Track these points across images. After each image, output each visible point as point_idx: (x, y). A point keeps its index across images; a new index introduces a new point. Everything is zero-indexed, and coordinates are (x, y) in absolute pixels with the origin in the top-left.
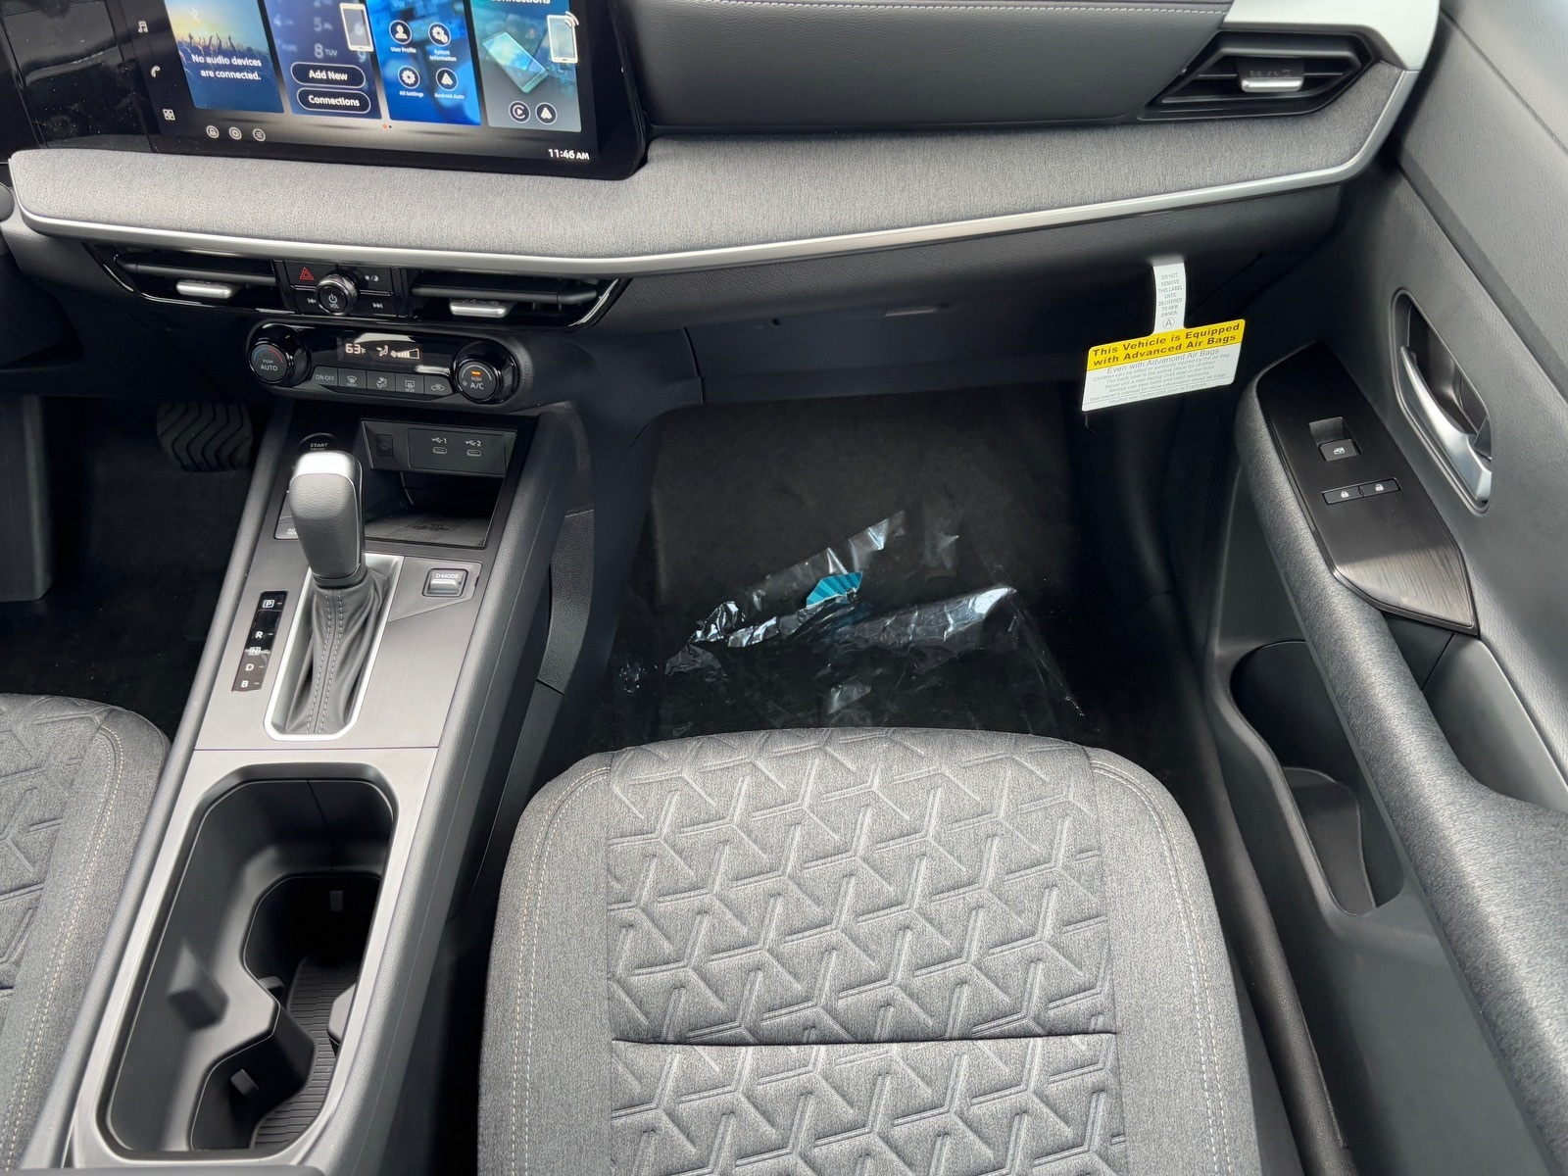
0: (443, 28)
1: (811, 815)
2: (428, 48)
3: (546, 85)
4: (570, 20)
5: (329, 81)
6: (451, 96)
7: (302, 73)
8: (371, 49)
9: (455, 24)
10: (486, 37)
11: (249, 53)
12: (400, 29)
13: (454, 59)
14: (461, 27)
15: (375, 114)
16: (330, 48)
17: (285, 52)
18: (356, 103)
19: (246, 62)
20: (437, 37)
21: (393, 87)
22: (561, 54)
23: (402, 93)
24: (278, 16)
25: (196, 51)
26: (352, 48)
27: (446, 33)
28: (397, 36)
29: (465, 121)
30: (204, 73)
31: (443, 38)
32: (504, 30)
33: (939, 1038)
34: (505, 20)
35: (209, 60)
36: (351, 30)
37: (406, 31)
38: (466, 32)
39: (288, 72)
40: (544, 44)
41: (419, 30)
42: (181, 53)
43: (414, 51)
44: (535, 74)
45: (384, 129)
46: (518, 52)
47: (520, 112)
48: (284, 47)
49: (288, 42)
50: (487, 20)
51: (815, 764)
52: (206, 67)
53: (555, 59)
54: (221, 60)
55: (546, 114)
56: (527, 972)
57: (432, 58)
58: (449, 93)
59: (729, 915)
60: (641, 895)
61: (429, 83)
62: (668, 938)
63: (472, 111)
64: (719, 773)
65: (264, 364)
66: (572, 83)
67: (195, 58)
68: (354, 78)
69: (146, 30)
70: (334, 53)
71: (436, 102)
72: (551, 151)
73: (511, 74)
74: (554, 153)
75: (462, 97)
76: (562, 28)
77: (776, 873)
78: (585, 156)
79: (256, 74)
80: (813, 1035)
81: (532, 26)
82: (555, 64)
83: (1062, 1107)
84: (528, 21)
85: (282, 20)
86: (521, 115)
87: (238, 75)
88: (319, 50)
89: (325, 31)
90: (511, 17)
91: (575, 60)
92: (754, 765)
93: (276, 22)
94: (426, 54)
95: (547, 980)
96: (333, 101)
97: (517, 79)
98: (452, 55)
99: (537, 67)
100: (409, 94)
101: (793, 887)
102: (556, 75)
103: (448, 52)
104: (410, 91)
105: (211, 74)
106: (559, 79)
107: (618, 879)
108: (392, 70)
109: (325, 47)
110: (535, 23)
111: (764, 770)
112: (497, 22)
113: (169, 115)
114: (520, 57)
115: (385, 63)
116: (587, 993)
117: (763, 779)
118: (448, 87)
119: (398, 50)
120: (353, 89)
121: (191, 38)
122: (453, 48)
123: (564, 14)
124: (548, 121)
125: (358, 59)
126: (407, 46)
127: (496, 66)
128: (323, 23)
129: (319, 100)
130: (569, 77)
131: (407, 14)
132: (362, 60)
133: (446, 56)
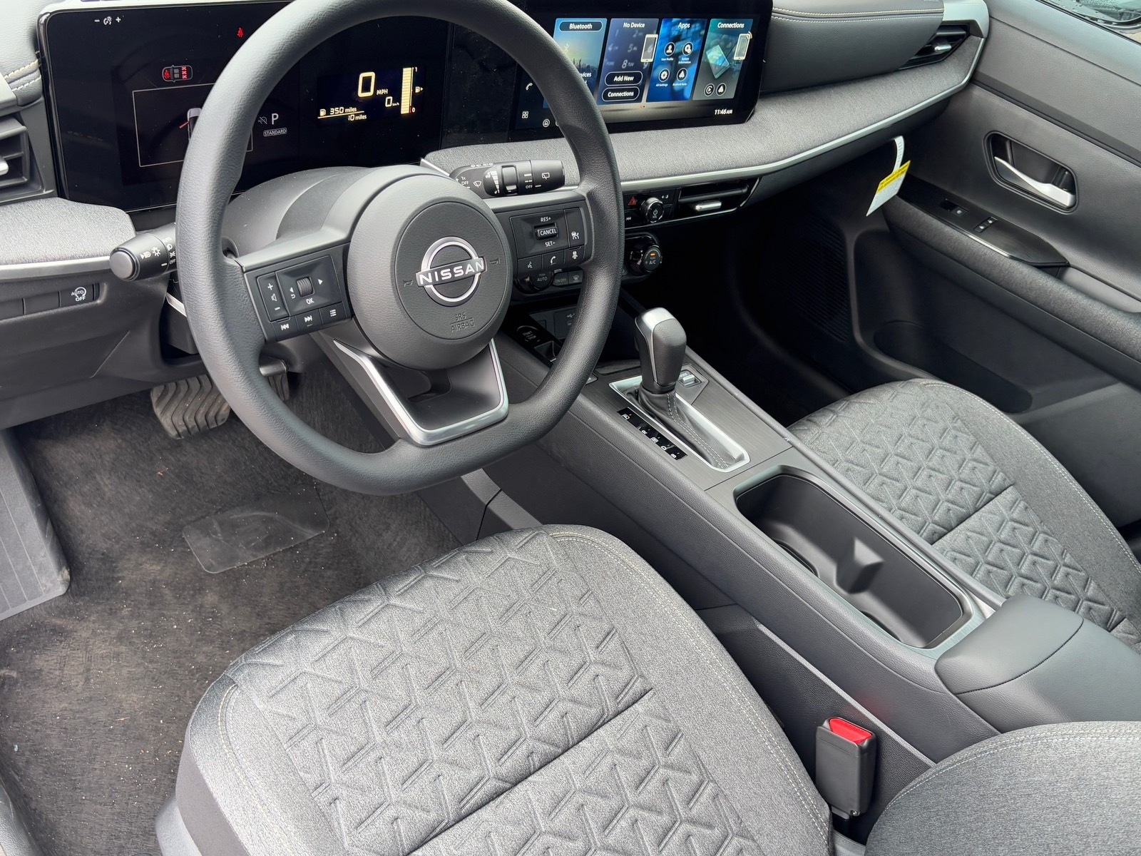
2: (679, 57)
3: (727, 73)
4: (749, 36)
5: (624, 82)
6: (680, 85)
7: (610, 79)
8: (651, 60)
9: (698, 41)
10: (709, 48)
12: (670, 47)
14: (700, 43)
15: (640, 100)
16: (631, 62)
17: (608, 67)
18: (632, 94)
19: (585, 75)
20: (686, 50)
21: (654, 82)
22: (738, 54)
23: (657, 86)
24: (612, 45)
26: (642, 60)
27: (691, 48)
28: (668, 52)
29: (683, 98)
31: (689, 51)
32: (718, 43)
33: (969, 516)
34: (720, 38)
36: (646, 50)
37: (673, 49)
38: (701, 46)
39: (603, 79)
40: (733, 50)
41: (679, 46)
43: (672, 59)
44: (723, 67)
45: (640, 108)
46: (720, 55)
47: (710, 90)
48: (608, 63)
49: (610, 60)
50: (713, 38)
53: (736, 58)
55: (721, 90)
57: (679, 63)
58: (681, 82)
61: (672, 79)
63: (687, 94)
65: (540, 277)
66: (738, 71)
68: (637, 78)
70: (632, 64)
71: (672, 86)
72: (716, 110)
73: (713, 68)
74: (717, 112)
75: (686, 84)
76: (743, 40)
78: (731, 112)
80: (936, 536)
81: (731, 40)
83: (1022, 519)
84: (730, 38)
85: (613, 46)
88: (625, 63)
89: (633, 51)
90: (725, 36)
91: (743, 58)
93: (609, 48)
94: (677, 61)
96: (620, 94)
97: (714, 71)
98: (689, 61)
100: (661, 85)
101: (884, 478)
102: (733, 67)
103: (688, 59)
104: (662, 83)
106: (734, 69)
108: (655, 73)
109: (628, 62)
110: (733, 38)
112: (716, 40)
113: (525, 115)
114: (720, 58)
115: (655, 69)
118: (682, 79)
119: (665, 60)
120: (634, 86)
122: (691, 57)
123: (747, 33)
124: (721, 93)
125: (643, 66)
126: (669, 57)
127: (708, 64)
128: (633, 47)
129: (613, 95)
130: (738, 67)
131: (677, 39)
132: (644, 68)
133: (686, 61)
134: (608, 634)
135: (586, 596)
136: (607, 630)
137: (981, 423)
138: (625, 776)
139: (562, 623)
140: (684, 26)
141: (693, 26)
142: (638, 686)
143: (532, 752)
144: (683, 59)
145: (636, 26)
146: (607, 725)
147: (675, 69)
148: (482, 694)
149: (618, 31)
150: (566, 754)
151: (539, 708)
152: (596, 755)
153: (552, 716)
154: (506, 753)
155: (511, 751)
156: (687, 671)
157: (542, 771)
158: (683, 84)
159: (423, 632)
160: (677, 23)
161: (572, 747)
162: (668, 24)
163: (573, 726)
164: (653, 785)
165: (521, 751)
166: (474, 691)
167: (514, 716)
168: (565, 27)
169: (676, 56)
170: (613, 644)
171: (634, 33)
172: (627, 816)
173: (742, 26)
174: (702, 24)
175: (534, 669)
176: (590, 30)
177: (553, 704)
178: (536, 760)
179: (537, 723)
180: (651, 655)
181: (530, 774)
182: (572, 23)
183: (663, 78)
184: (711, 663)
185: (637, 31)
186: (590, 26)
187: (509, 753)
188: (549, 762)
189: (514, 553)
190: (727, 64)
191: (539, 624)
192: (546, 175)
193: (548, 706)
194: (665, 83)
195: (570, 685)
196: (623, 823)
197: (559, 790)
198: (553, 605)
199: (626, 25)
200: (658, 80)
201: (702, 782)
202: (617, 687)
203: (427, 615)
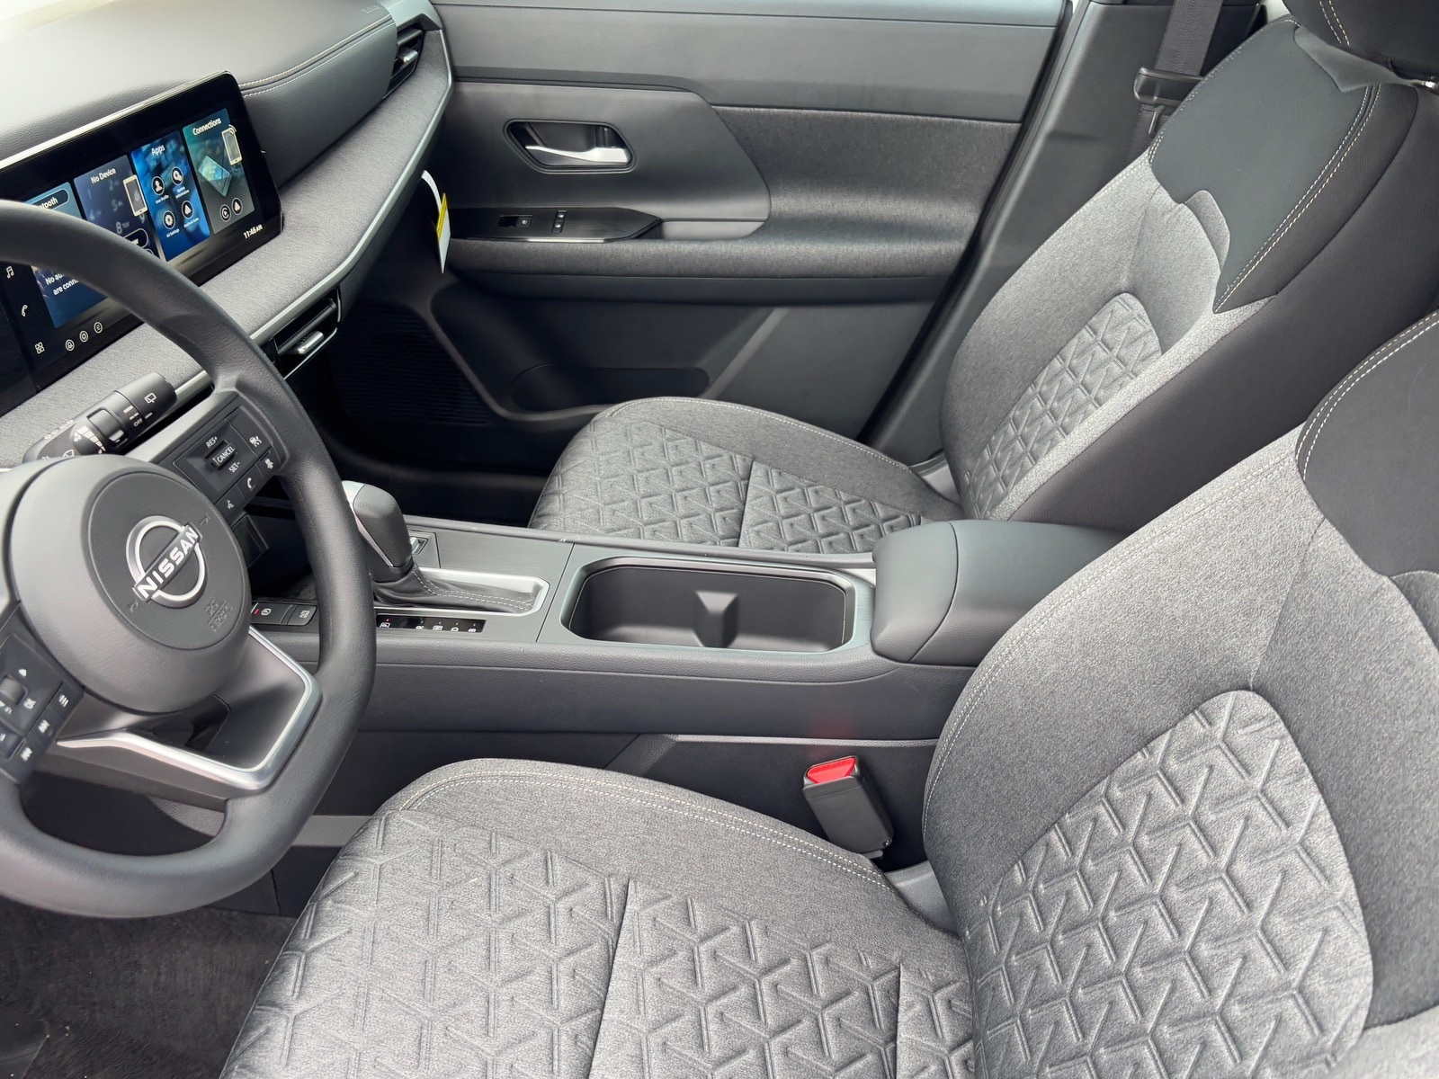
0: (177, 170)
2: (173, 190)
3: (233, 183)
4: (232, 130)
6: (192, 222)
8: (145, 209)
9: (183, 162)
10: (198, 164)
12: (157, 183)
13: (188, 191)
14: (186, 164)
16: (125, 222)
20: (176, 179)
21: (163, 233)
22: (232, 157)
23: (168, 236)
24: (92, 212)
25: (49, 273)
26: (136, 214)
27: (180, 174)
28: (157, 190)
30: (56, 292)
31: (179, 178)
32: (204, 155)
33: (742, 513)
34: (203, 147)
36: (132, 200)
37: (161, 185)
38: (188, 166)
40: (225, 154)
41: (166, 177)
42: (38, 282)
43: (167, 197)
44: (225, 180)
46: (214, 167)
47: (226, 213)
50: (197, 151)
52: (58, 284)
53: (232, 162)
55: (237, 207)
57: (177, 197)
58: (192, 219)
61: (180, 221)
63: (205, 230)
66: (243, 176)
67: (50, 281)
69: (12, 274)
70: (128, 224)
71: (185, 229)
72: (245, 234)
73: (215, 185)
74: (247, 235)
75: (197, 219)
76: (230, 138)
78: (260, 227)
81: (216, 145)
82: (232, 166)
83: (785, 487)
84: (214, 142)
85: (94, 213)
86: (226, 215)
88: (119, 227)
89: (119, 208)
90: (207, 142)
91: (240, 159)
93: (91, 218)
94: (173, 196)
97: (219, 187)
98: (186, 189)
100: (172, 234)
102: (235, 174)
103: (184, 188)
104: (171, 231)
105: (60, 289)
106: (236, 177)
108: (158, 222)
109: (121, 223)
110: (217, 141)
112: (201, 151)
113: (40, 348)
114: (216, 170)
115: (155, 215)
118: (189, 215)
119: (159, 201)
122: (186, 184)
123: (228, 127)
124: (238, 212)
125: (140, 220)
126: (163, 196)
127: (208, 184)
128: (117, 203)
130: (240, 172)
131: (159, 170)
132: (143, 222)
133: (183, 191)
134: (546, 861)
135: (493, 841)
136: (542, 858)
137: (688, 420)
138: (677, 983)
139: (493, 887)
140: (157, 151)
141: (168, 146)
142: (615, 888)
143: (576, 1036)
144: (179, 191)
145: (105, 175)
146: (618, 949)
147: (177, 206)
148: (480, 1022)
149: (89, 191)
150: (606, 1010)
151: (544, 988)
152: (635, 985)
153: (563, 984)
154: (552, 1058)
155: (556, 1053)
156: (651, 834)
157: (599, 1045)
158: (195, 221)
159: (361, 1012)
160: (149, 151)
161: (605, 999)
162: (140, 156)
163: (590, 977)
164: (706, 968)
165: (565, 1044)
166: (469, 1026)
167: (528, 1017)
169: (169, 190)
170: (559, 867)
171: (109, 184)
172: (710, 1017)
173: (218, 121)
174: (176, 138)
175: (505, 955)
176: (57, 205)
177: (554, 972)
178: (585, 1039)
179: (556, 1004)
180: (604, 847)
181: (591, 1059)
183: (170, 224)
184: (669, 807)
185: (111, 182)
186: (54, 200)
187: (556, 1057)
188: (598, 1032)
189: (381, 857)
190: (227, 174)
191: (473, 906)
192: (152, 397)
193: (551, 979)
194: (175, 229)
195: (553, 941)
196: (713, 1027)
197: (630, 1049)
198: (469, 877)
199: (94, 180)
200: (165, 229)
201: (744, 928)
202: (598, 906)
203: (350, 992)
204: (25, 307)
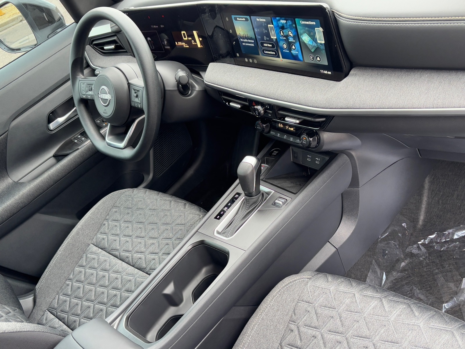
0: (291, 32)
1: (364, 320)
2: (288, 37)
3: (317, 49)
4: (321, 29)
5: (268, 47)
6: (295, 52)
7: (262, 44)
8: (276, 38)
9: (294, 31)
10: (301, 34)
11: (251, 39)
12: (281, 32)
13: (295, 41)
15: (279, 57)
16: (267, 37)
17: (258, 38)
18: (274, 53)
19: (251, 41)
20: (290, 34)
21: (282, 49)
22: (320, 40)
23: (284, 51)
24: (256, 28)
25: (241, 38)
26: (272, 37)
27: (292, 33)
28: (281, 34)
29: (299, 60)
30: (243, 44)
32: (305, 32)
34: (305, 29)
35: (244, 40)
36: (271, 32)
37: (283, 33)
38: (296, 33)
39: (259, 44)
40: (315, 37)
41: (286, 32)
42: (238, 38)
44: (314, 46)
45: (281, 61)
46: (309, 39)
47: (312, 58)
48: (258, 37)
50: (301, 30)
51: (374, 303)
52: (244, 42)
54: (246, 40)
55: (318, 59)
56: (252, 330)
59: (321, 342)
60: (299, 322)
61: (290, 48)
62: (301, 340)
63: (300, 57)
64: (342, 293)
65: (258, 127)
66: (324, 49)
67: (242, 40)
68: (273, 46)
69: (232, 32)
70: (268, 39)
71: (291, 53)
72: (321, 70)
73: (308, 46)
74: (322, 71)
75: (298, 53)
76: (319, 32)
77: (342, 335)
78: (330, 73)
79: (253, 44)
81: (312, 31)
82: (319, 43)
84: (311, 30)
86: (312, 59)
87: (250, 45)
89: (266, 33)
90: (306, 28)
91: (323, 42)
92: (354, 295)
93: (256, 30)
94: (288, 39)
95: (257, 335)
96: (269, 53)
97: (310, 47)
98: (294, 40)
99: (314, 44)
100: (285, 51)
101: (345, 342)
102: (320, 47)
103: (293, 39)
104: (286, 50)
105: (245, 44)
106: (320, 48)
107: (295, 314)
108: (280, 45)
109: (266, 37)
110: (313, 30)
111: (356, 298)
112: (303, 30)
113: (238, 55)
114: (310, 41)
115: (279, 42)
116: (269, 345)
117: (354, 301)
118: (294, 49)
119: (282, 38)
120: (273, 49)
121: (240, 34)
122: (294, 37)
123: (319, 28)
125: (273, 40)
126: (284, 37)
127: (305, 44)
128: (265, 30)
129: (266, 52)
130: (323, 47)
131: (283, 28)
132: (274, 41)
133: (292, 40)
135: (179, 240)
136: (169, 253)
138: (128, 286)
139: (168, 240)
140: (283, 22)
141: (288, 22)
143: (128, 258)
145: (261, 20)
146: (142, 272)
147: (289, 43)
148: (138, 235)
149: (256, 22)
160: (279, 20)
162: (275, 20)
168: (236, 19)
173: (314, 23)
174: (292, 21)
175: (150, 242)
176: (245, 21)
179: (136, 253)
181: (124, 261)
182: (238, 17)
183: (285, 47)
185: (263, 23)
186: (244, 19)
188: (128, 264)
191: (164, 234)
193: (141, 253)
195: (149, 254)
198: (172, 234)
199: (258, 20)
202: (152, 267)
204: (234, 42)
